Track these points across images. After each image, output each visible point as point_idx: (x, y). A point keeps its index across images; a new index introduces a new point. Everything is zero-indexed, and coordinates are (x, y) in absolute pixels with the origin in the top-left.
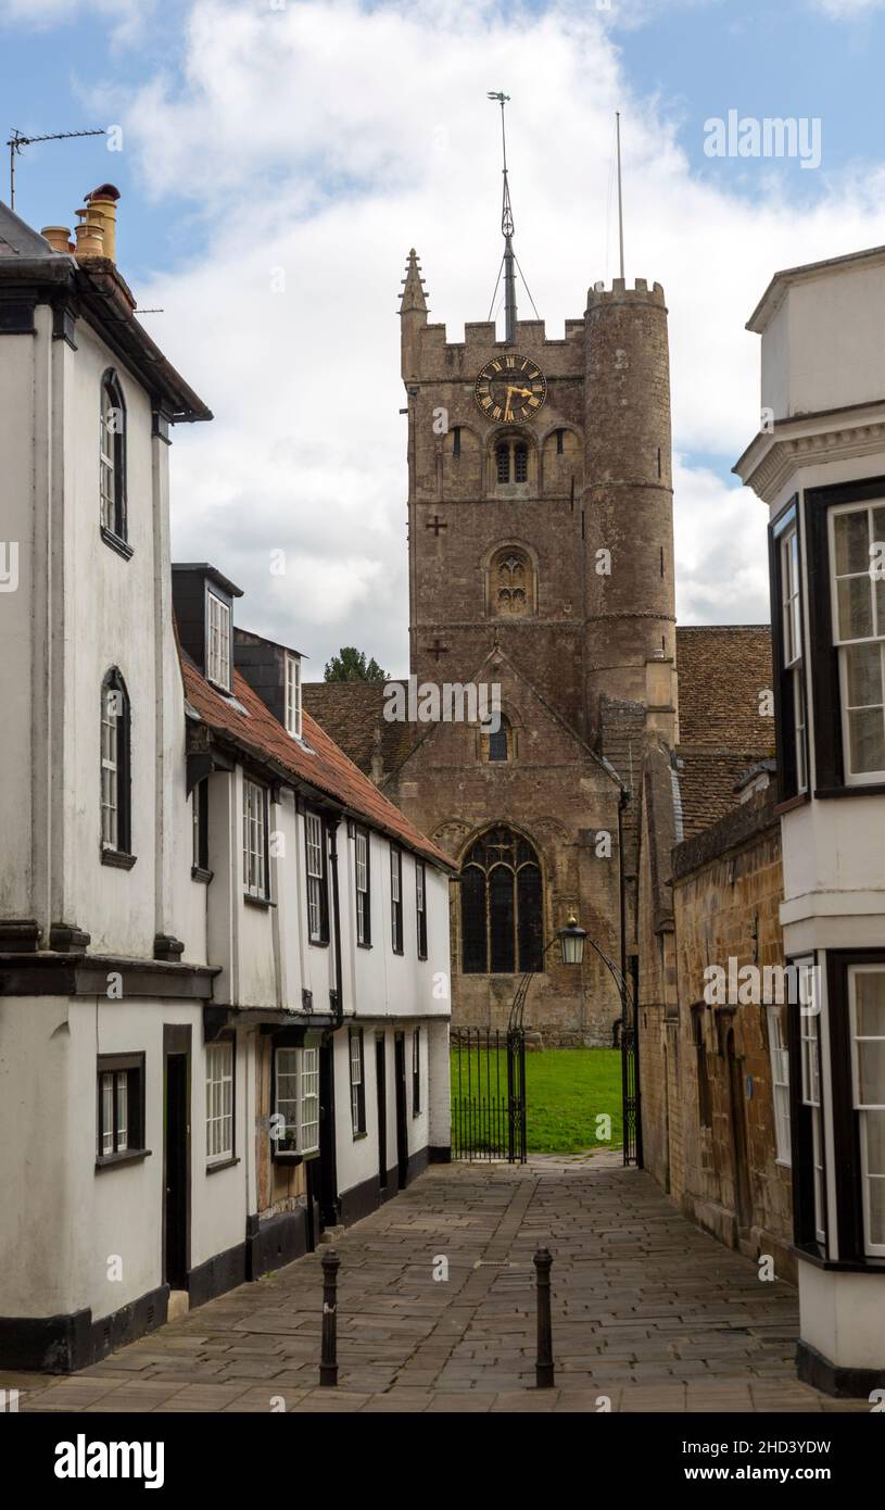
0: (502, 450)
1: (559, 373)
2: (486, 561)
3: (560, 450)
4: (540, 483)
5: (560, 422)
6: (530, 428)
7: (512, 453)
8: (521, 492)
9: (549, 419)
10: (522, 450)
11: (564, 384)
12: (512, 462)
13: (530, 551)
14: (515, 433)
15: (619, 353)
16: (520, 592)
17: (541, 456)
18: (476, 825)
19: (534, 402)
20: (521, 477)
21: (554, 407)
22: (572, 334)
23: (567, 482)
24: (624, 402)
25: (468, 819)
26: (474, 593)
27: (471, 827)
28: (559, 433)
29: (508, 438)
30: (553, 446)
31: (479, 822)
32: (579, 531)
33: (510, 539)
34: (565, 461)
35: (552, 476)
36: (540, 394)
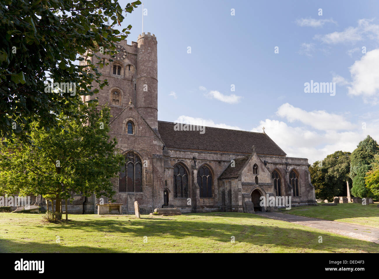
0: (115, 67)
1: (130, 52)
2: (110, 91)
3: (129, 70)
4: (124, 75)
5: (130, 63)
6: (123, 63)
7: (117, 68)
8: (119, 77)
9: (127, 61)
10: (120, 68)
11: (131, 55)
12: (117, 70)
13: (121, 91)
14: (119, 63)
15: (149, 48)
16: (118, 101)
17: (125, 69)
18: (124, 151)
19: (124, 57)
20: (119, 73)
21: (128, 59)
22: (133, 45)
23: (131, 77)
24: (150, 59)
25: (122, 149)
26: (107, 98)
27: (123, 151)
28: (129, 65)
29: (116, 64)
30: (128, 68)
31: (125, 150)
32: (134, 88)
33: (117, 87)
34: (131, 72)
35: (127, 75)
36: (126, 56)
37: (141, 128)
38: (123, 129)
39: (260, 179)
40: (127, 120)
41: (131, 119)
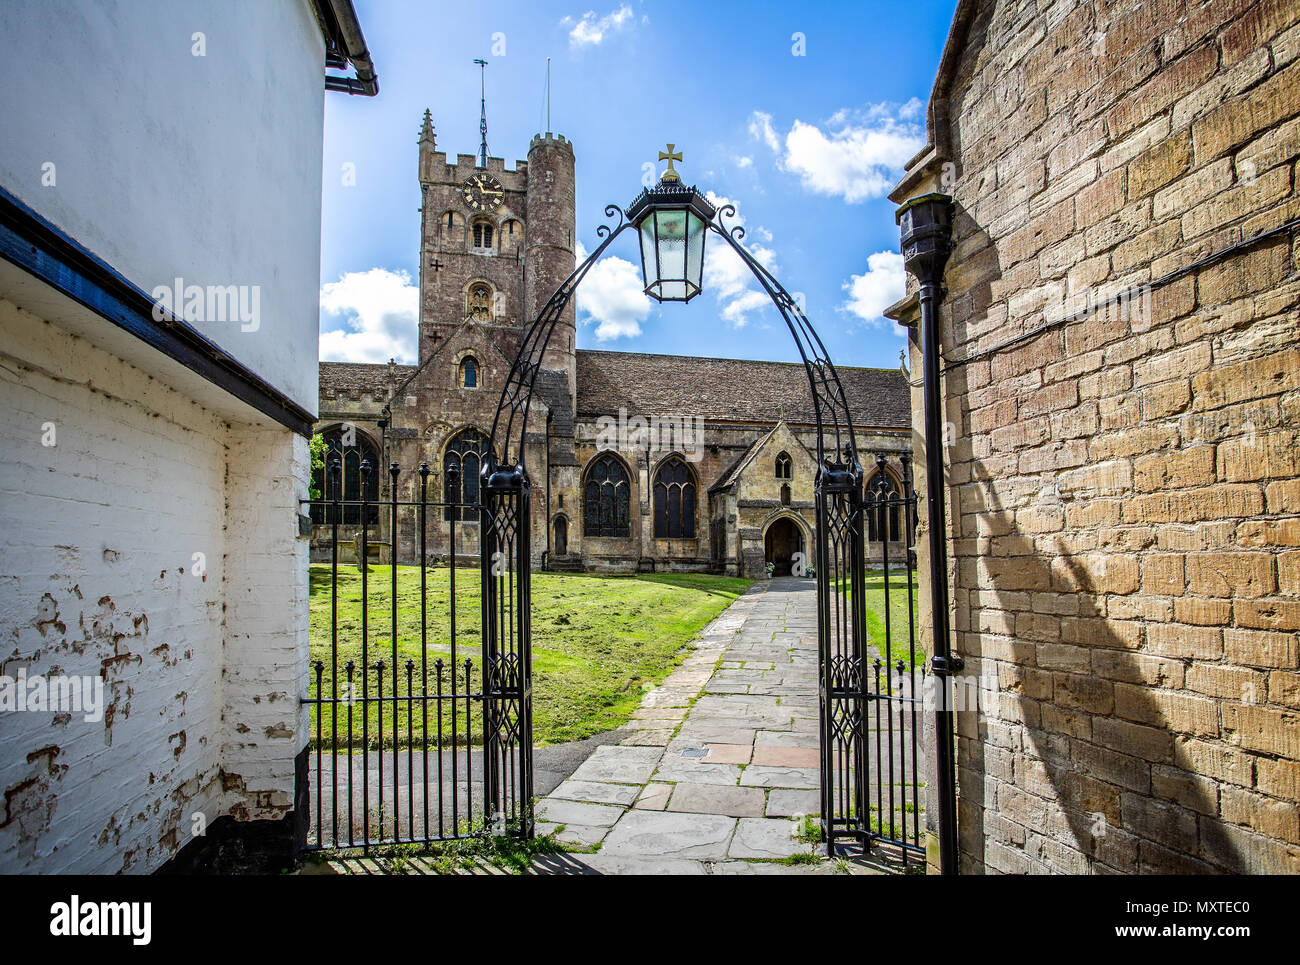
0: (477, 229)
1: (511, 189)
2: (466, 289)
3: (511, 232)
4: (499, 248)
5: (511, 215)
6: (494, 216)
7: (483, 231)
8: (488, 253)
9: (505, 212)
10: (489, 230)
11: (514, 195)
12: (483, 236)
13: (492, 286)
14: (486, 219)
15: (548, 173)
16: (486, 310)
17: (500, 233)
18: (455, 426)
19: (497, 201)
20: (488, 244)
21: (509, 206)
22: (520, 168)
23: (515, 249)
24: (551, 200)
25: (450, 422)
26: (458, 306)
27: (452, 427)
28: (511, 222)
29: (481, 222)
30: (507, 228)
31: (457, 424)
32: (521, 277)
33: (481, 277)
34: (514, 237)
35: (506, 245)
36: (500, 198)
37: (495, 371)
38: (453, 377)
39: (796, 492)
40: (461, 355)
41: (471, 352)
